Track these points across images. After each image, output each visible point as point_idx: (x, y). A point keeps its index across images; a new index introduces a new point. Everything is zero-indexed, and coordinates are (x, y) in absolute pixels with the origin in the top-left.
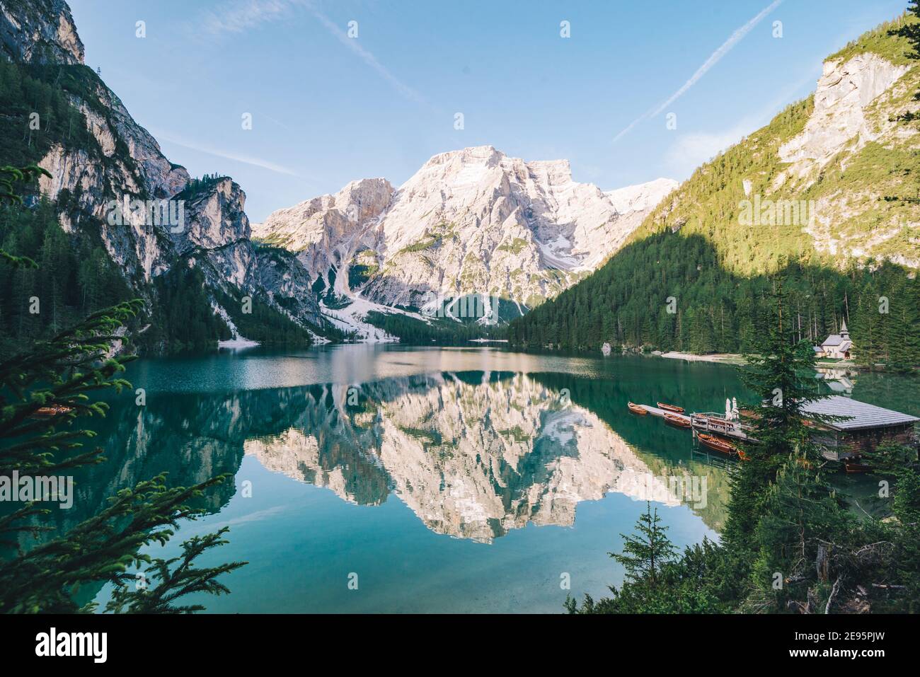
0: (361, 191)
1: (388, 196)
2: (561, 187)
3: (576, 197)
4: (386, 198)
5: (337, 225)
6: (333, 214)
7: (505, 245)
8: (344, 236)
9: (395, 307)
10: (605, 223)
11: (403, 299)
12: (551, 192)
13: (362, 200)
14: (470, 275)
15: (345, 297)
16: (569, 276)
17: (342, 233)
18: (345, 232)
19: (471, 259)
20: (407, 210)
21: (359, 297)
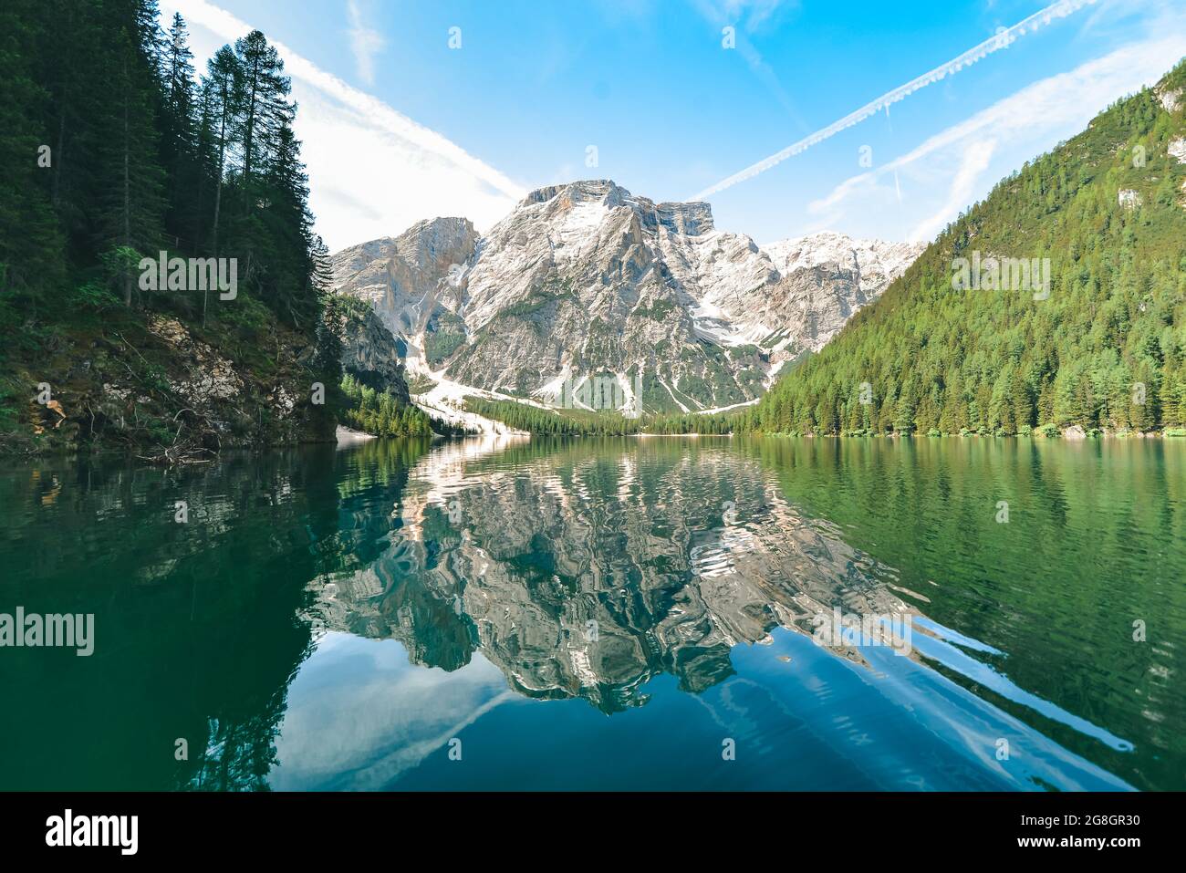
0: (435, 233)
1: (471, 242)
2: (701, 237)
3: (722, 252)
4: (468, 244)
5: (404, 277)
6: (399, 263)
7: (643, 308)
8: (413, 293)
9: (496, 391)
10: (763, 284)
11: (506, 381)
12: (689, 243)
13: (436, 246)
14: (598, 349)
15: (423, 377)
16: (729, 352)
17: (411, 290)
18: (414, 288)
19: (598, 327)
20: (499, 261)
21: (444, 377)
